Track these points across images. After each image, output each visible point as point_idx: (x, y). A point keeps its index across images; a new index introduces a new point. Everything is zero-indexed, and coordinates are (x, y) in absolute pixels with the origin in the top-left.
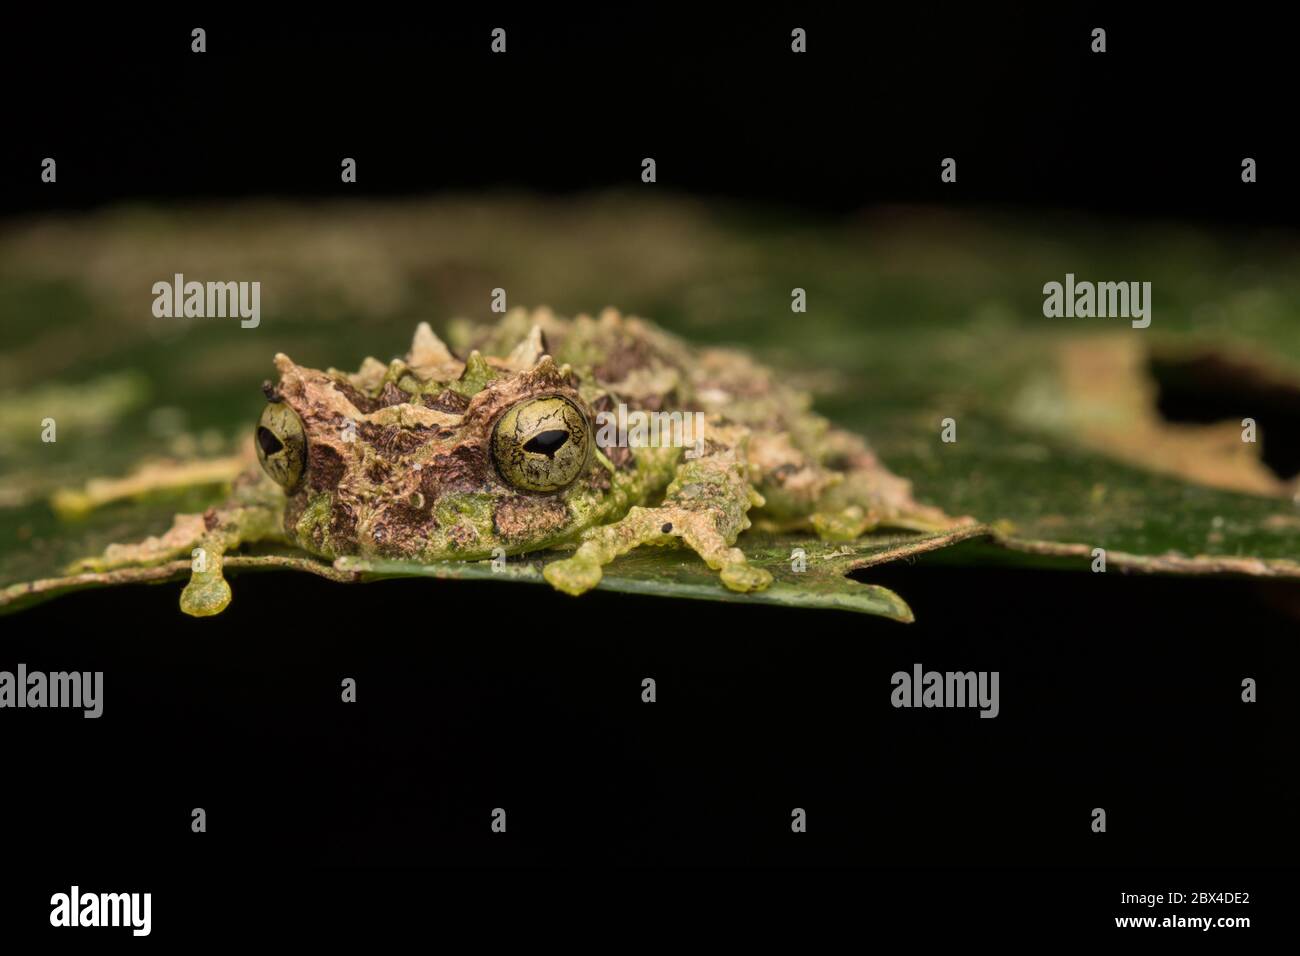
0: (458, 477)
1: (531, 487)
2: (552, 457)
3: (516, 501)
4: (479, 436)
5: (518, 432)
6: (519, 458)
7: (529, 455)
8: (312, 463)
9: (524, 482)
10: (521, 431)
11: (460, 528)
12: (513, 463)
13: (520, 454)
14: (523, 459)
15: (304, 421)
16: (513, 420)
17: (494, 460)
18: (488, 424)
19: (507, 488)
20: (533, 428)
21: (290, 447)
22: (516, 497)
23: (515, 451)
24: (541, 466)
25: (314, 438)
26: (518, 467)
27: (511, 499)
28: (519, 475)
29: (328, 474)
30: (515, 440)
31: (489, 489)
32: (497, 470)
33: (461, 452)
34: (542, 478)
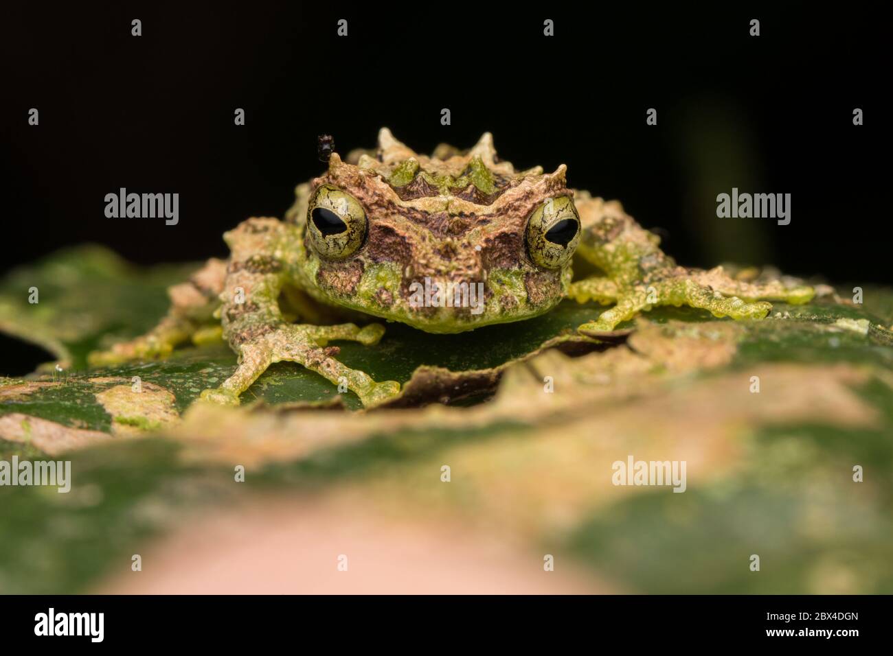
0: (499, 256)
1: (545, 266)
2: (565, 247)
3: (536, 276)
4: (517, 225)
5: (543, 223)
6: (541, 245)
7: (548, 244)
8: (372, 239)
9: (542, 262)
10: (545, 222)
11: (506, 297)
12: (538, 248)
13: (542, 242)
14: (544, 246)
15: (367, 208)
16: (541, 213)
17: (526, 244)
18: (525, 217)
19: (531, 266)
20: (554, 219)
21: (353, 229)
22: (537, 273)
23: (539, 239)
24: (556, 253)
25: (376, 221)
26: (540, 252)
27: (533, 275)
28: (540, 257)
29: (386, 249)
30: (540, 229)
31: (520, 266)
32: (527, 252)
33: (504, 237)
34: (555, 259)
